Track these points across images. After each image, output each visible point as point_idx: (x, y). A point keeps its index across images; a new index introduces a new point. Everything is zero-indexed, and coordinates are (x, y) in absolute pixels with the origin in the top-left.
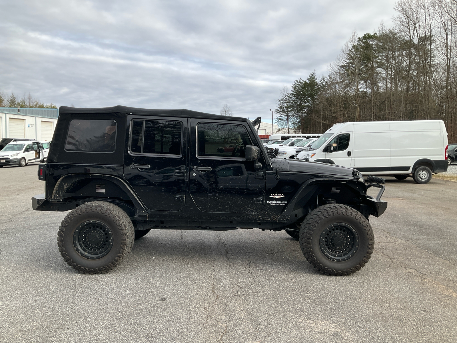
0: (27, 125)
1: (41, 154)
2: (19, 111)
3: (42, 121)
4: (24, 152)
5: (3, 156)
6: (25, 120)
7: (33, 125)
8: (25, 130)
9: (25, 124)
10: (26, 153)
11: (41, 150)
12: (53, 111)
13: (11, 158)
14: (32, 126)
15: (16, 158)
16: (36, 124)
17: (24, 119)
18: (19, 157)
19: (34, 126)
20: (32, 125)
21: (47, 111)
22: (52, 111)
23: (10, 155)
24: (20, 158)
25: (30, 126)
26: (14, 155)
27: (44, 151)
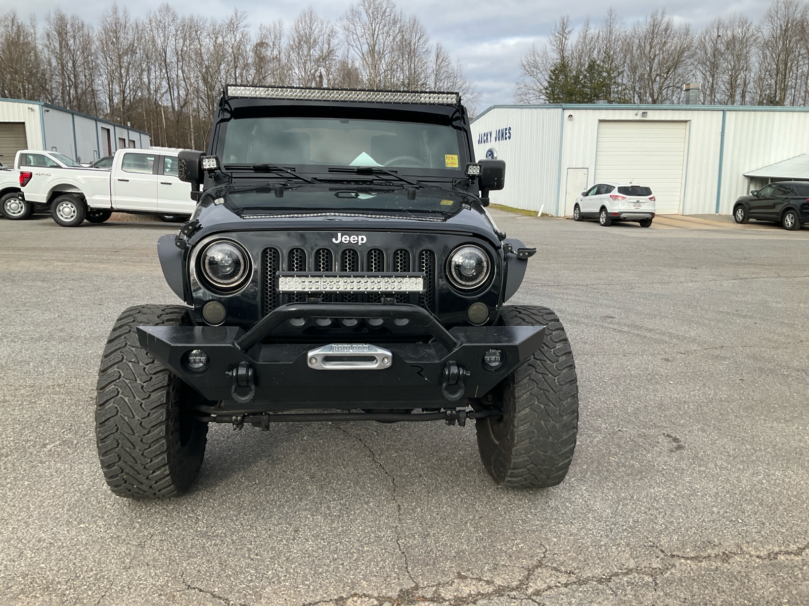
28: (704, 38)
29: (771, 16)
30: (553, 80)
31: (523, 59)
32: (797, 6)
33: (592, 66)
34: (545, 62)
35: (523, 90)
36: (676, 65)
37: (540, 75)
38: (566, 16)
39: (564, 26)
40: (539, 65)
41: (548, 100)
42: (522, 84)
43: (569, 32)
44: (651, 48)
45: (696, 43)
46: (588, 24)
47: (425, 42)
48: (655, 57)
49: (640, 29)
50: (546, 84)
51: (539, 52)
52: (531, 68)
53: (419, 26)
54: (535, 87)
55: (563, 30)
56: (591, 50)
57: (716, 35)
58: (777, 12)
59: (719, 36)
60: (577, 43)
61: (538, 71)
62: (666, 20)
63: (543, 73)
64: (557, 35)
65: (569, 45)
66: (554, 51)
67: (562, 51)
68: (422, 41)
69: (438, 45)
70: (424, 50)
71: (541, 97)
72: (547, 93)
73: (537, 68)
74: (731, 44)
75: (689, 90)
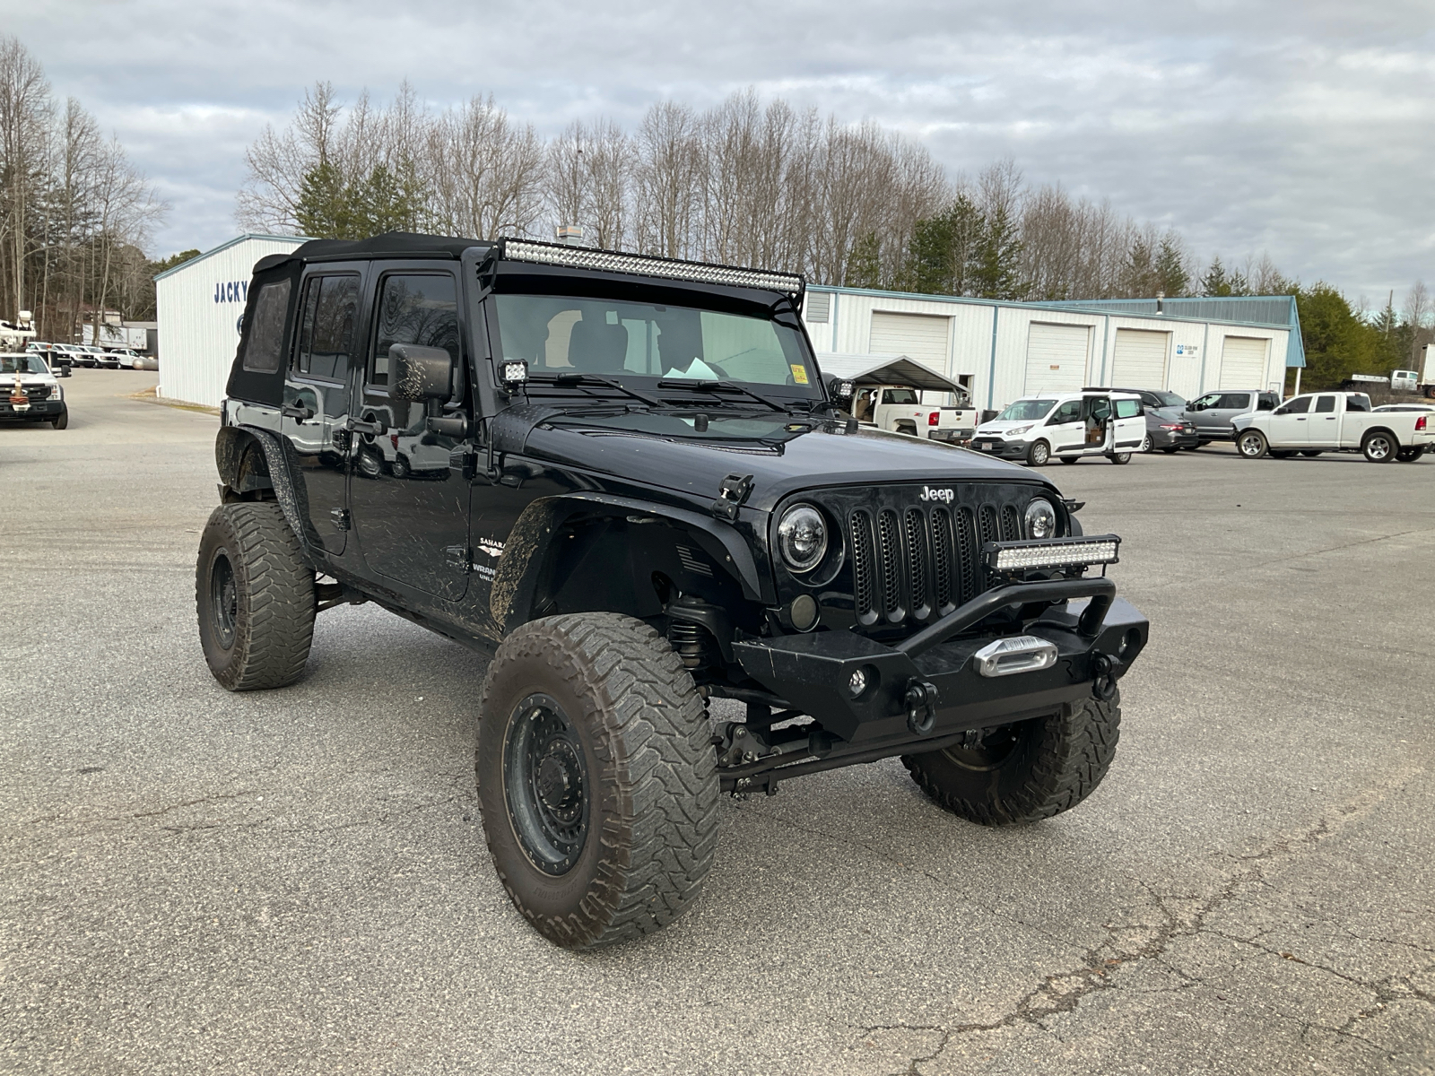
0: (1175, 349)
1: (1108, 433)
2: (1160, 306)
3: (1227, 337)
4: (1049, 423)
5: (990, 433)
6: (1169, 335)
7: (1196, 348)
8: (1166, 362)
9: (1168, 348)
10: (1056, 427)
11: (1111, 421)
12: (1277, 302)
13: (1006, 439)
14: (1191, 353)
15: (1022, 441)
16: (1205, 347)
17: (1167, 332)
18: (1029, 437)
19: (1198, 354)
20: (1191, 349)
21: (1259, 303)
22: (1272, 302)
23: (1005, 431)
24: (1033, 440)
25: (1185, 352)
26: (1017, 430)
27: (1116, 422)
28: (559, 152)
29: (648, 129)
30: (310, 193)
31: (251, 148)
32: (684, 120)
33: (379, 175)
34: (291, 160)
35: (251, 204)
36: (516, 191)
37: (283, 182)
38: (326, 82)
39: (323, 96)
40: (282, 164)
41: (303, 229)
42: (251, 193)
43: (334, 111)
44: (474, 156)
45: (545, 157)
46: (365, 102)
47: (41, 93)
48: (480, 173)
49: (453, 122)
50: (297, 199)
51: (281, 141)
52: (266, 166)
53: (26, 61)
54: (275, 202)
55: (323, 106)
56: (375, 149)
57: (574, 148)
58: (657, 125)
59: (580, 151)
60: (348, 132)
61: (280, 175)
62: (495, 112)
63: (289, 178)
64: (310, 112)
65: (335, 134)
66: (307, 140)
67: (323, 143)
68: (33, 89)
69: (70, 102)
70: (40, 108)
71: (288, 221)
72: (300, 215)
73: (278, 169)
74: (597, 166)
75: (565, 236)
